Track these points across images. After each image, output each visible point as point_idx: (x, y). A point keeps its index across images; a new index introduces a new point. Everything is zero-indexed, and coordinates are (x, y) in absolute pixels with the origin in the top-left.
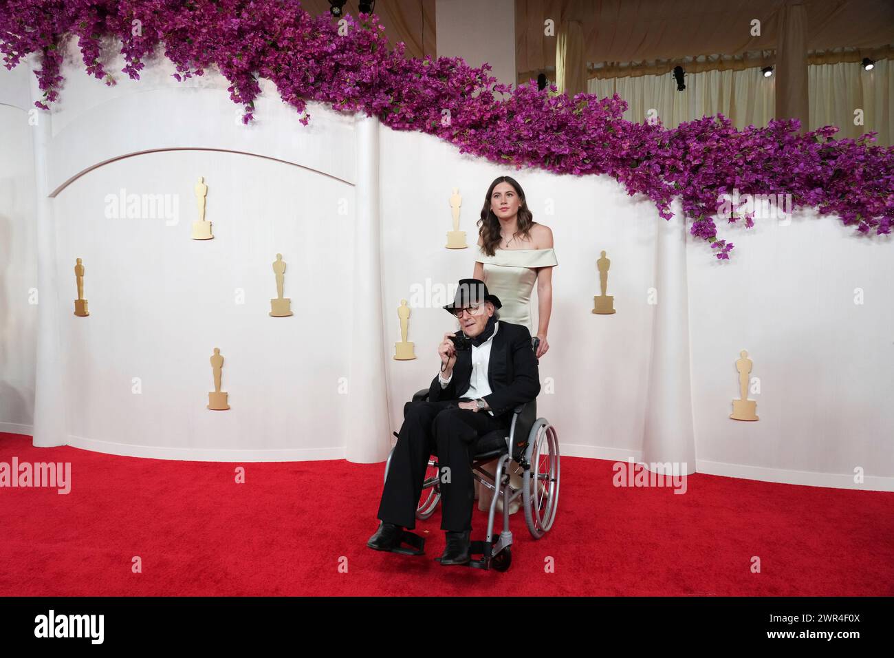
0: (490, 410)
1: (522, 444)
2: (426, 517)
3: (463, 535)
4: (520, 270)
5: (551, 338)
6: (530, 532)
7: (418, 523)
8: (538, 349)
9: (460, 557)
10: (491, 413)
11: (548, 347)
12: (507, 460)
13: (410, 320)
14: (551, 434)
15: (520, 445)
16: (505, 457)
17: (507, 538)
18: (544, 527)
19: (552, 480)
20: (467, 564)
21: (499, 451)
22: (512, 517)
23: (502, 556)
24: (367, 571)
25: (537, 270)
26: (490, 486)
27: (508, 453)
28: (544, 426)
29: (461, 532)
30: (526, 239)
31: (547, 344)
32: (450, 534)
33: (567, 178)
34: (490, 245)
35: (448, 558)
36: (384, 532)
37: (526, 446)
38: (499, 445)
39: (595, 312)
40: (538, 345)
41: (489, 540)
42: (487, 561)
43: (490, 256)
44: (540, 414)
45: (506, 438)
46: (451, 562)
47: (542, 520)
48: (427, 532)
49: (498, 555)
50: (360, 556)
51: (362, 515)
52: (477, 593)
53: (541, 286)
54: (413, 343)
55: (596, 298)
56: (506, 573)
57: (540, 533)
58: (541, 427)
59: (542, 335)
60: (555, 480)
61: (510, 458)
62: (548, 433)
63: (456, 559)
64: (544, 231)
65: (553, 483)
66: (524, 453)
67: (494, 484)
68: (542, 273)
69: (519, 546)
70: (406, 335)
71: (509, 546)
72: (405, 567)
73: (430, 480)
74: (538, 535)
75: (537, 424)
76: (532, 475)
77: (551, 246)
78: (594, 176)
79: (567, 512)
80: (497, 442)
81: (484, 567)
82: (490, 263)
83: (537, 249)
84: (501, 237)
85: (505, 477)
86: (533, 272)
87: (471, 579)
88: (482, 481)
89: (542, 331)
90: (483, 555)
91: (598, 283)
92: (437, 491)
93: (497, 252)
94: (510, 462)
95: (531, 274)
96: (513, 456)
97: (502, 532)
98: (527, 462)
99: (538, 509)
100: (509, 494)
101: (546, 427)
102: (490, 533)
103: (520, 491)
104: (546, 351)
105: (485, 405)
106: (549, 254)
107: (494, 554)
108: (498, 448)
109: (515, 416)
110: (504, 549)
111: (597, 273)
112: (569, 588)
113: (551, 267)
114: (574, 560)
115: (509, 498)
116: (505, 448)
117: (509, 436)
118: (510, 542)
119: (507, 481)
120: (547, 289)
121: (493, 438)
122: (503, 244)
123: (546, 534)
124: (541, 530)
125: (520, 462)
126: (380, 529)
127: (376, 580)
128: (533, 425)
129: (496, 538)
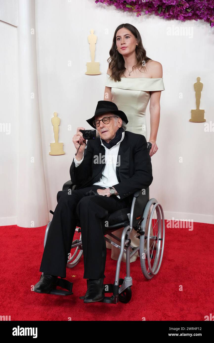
0: (118, 195)
1: (139, 218)
2: (73, 266)
3: (99, 282)
4: (138, 93)
5: (159, 143)
6: (144, 276)
7: (68, 271)
8: (151, 151)
9: (97, 297)
10: (119, 197)
11: (157, 149)
12: (129, 230)
13: (60, 127)
14: (159, 209)
15: (137, 219)
16: (127, 228)
17: (129, 281)
18: (153, 271)
19: (160, 239)
20: (102, 301)
21: (123, 224)
22: (132, 264)
23: (125, 293)
24: (33, 306)
25: (151, 93)
26: (117, 246)
27: (129, 224)
28: (154, 204)
29: (98, 280)
30: (142, 71)
31: (156, 147)
32: (90, 281)
33: (174, 23)
34: (117, 73)
35: (89, 298)
36: (45, 280)
37: (142, 219)
38: (123, 219)
39: (191, 121)
40: (151, 148)
41: (116, 284)
42: (115, 298)
43: (117, 81)
44: (152, 196)
45: (128, 214)
46: (91, 301)
47: (152, 268)
48: (74, 276)
49: (123, 293)
50: (28, 295)
51: (29, 266)
52: (108, 318)
53: (152, 105)
54: (62, 144)
55: (192, 111)
56: (128, 304)
57: (151, 276)
58: (153, 205)
59: (153, 140)
60: (161, 240)
61: (131, 228)
62: (157, 209)
63: (95, 298)
64: (157, 66)
65: (160, 241)
66: (140, 224)
67: (120, 244)
68: (154, 95)
69: (137, 284)
70: (57, 138)
71: (130, 286)
72: (60, 302)
73: (76, 242)
74: (150, 277)
75: (149, 203)
76: (146, 238)
77: (161, 76)
78: (194, 21)
79: (169, 260)
80: (122, 217)
81: (113, 302)
82: (116, 87)
83: (152, 78)
84: (125, 69)
85: (128, 241)
86: (148, 94)
87: (104, 309)
88: (112, 243)
89: (153, 137)
90: (112, 294)
91: (194, 100)
92: (80, 248)
93: (122, 79)
94: (131, 231)
95: (147, 96)
96: (133, 227)
97: (125, 278)
98: (142, 230)
99: (149, 261)
100: (130, 251)
101: (156, 205)
102: (117, 279)
103: (138, 249)
104: (156, 152)
105: (114, 191)
106: (159, 82)
107: (120, 292)
108: (122, 222)
109: (134, 199)
110: (127, 288)
111: (194, 93)
112: (170, 314)
113: (160, 91)
114: (174, 294)
115: (130, 254)
116: (128, 220)
117: (130, 212)
118: (131, 284)
119: (129, 243)
120: (157, 107)
121: (119, 214)
122: (127, 73)
123: (155, 277)
124: (151, 274)
125: (138, 230)
126: (42, 279)
127: (39, 312)
128: (147, 203)
129: (121, 281)
